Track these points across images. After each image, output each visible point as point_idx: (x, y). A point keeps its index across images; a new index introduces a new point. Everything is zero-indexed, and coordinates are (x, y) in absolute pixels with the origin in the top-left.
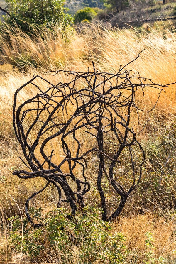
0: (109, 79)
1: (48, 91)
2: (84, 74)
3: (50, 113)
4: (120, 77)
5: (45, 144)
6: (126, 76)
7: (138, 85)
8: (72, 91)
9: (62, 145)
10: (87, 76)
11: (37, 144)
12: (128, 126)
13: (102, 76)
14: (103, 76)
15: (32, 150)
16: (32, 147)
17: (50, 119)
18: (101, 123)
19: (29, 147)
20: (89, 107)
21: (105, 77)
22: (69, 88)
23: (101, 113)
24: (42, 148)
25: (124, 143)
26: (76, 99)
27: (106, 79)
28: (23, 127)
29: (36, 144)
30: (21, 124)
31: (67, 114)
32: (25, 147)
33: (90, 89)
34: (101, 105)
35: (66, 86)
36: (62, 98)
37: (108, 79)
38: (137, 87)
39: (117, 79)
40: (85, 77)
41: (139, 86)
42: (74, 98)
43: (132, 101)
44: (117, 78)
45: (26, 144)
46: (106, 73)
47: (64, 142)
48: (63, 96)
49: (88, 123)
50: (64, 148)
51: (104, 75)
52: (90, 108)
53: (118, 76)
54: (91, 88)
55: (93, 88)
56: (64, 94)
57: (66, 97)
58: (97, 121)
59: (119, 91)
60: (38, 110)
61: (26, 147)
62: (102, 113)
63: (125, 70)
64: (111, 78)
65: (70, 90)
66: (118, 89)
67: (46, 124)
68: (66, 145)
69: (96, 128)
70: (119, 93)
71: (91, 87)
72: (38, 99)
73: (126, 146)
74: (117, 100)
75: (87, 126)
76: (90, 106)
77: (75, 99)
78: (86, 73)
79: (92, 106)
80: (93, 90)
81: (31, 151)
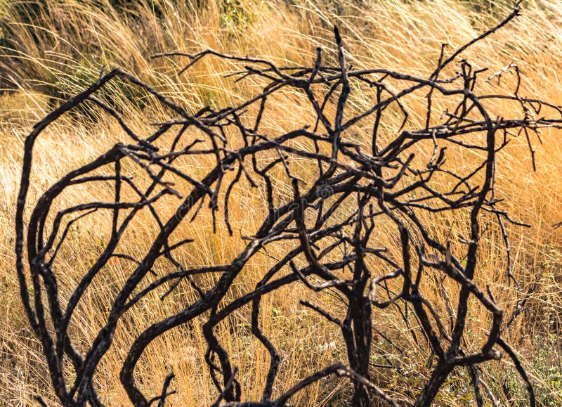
0: (399, 96)
1: (157, 135)
2: (301, 74)
3: (164, 225)
4: (441, 90)
5: (142, 351)
6: (467, 85)
7: (510, 124)
8: (250, 139)
9: (207, 356)
10: (312, 81)
11: (107, 347)
12: (471, 278)
13: (372, 84)
14: (374, 84)
15: (86, 368)
16: (89, 355)
17: (163, 249)
18: (364, 267)
19: (76, 359)
20: (315, 208)
21: (380, 88)
22: (242, 129)
23: (363, 232)
24: (130, 364)
25: (452, 352)
26: (267, 174)
27: (385, 96)
28: (54, 279)
29: (103, 343)
30: (48, 266)
31: (231, 232)
32: (60, 356)
33: (322, 131)
34: (362, 203)
35: (230, 122)
36: (212, 160)
37: (394, 98)
38: (505, 133)
39: (429, 96)
40: (305, 86)
41: (516, 125)
42: (260, 170)
43: (487, 187)
44: (431, 92)
45: (65, 345)
46: (388, 73)
47: (213, 345)
48: (215, 150)
49: (314, 269)
50: (212, 368)
51: (380, 81)
52: (320, 214)
53: (433, 86)
54: (328, 128)
55: (333, 128)
56: (220, 146)
57: (229, 160)
58: (347, 260)
59: (436, 146)
60: (116, 207)
61: (65, 357)
62: (369, 232)
63: (463, 61)
64: (405, 92)
65: (245, 136)
66: (431, 137)
67: (146, 266)
68: (223, 356)
69: (342, 287)
70: (438, 151)
71: (328, 123)
72: (118, 168)
73: (462, 363)
74: (427, 180)
75: (308, 278)
76: (321, 203)
77: (262, 173)
78: (309, 71)
79: (326, 207)
80: (333, 137)
81: (83, 371)
